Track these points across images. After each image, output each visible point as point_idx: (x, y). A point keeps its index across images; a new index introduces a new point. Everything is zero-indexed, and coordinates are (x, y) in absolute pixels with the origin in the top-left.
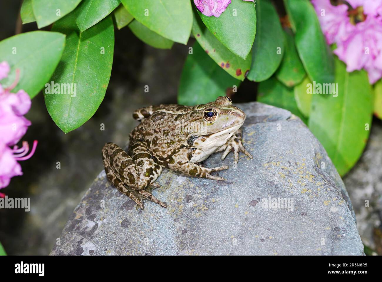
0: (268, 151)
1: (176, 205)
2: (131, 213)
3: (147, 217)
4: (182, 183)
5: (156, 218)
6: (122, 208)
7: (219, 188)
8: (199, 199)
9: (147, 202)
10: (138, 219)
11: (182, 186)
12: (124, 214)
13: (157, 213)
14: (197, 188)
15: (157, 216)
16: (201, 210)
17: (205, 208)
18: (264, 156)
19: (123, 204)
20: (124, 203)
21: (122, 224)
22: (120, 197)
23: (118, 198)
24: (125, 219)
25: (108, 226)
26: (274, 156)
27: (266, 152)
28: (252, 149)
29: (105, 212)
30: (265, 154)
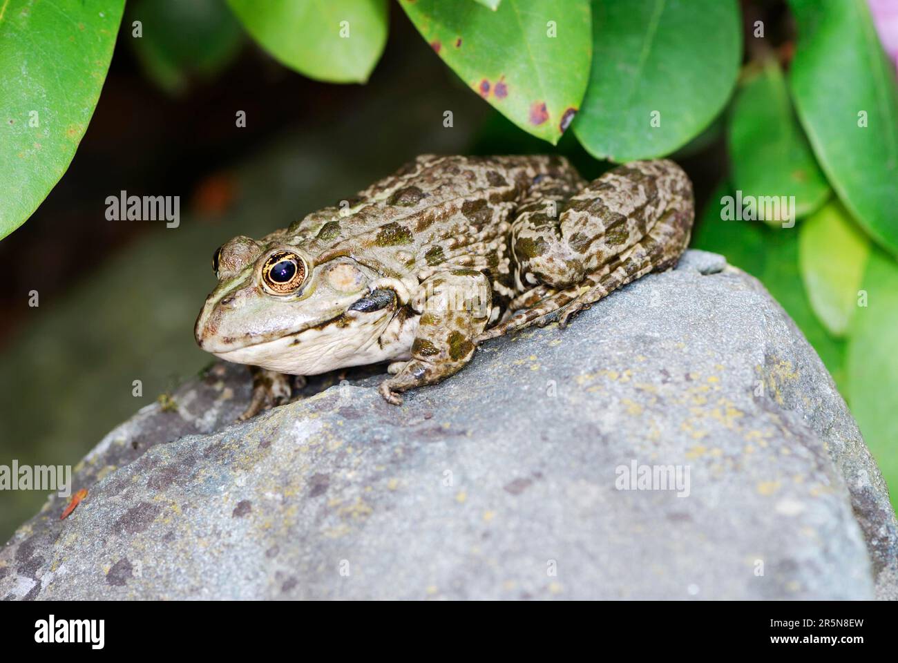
0: (602, 341)
1: (280, 507)
2: (142, 540)
3: (187, 548)
4: (307, 439)
5: (214, 551)
6: (117, 528)
7: (417, 449)
8: (348, 484)
9: (195, 505)
10: (159, 557)
11: (305, 449)
12: (121, 544)
13: (219, 535)
14: (350, 450)
15: (217, 544)
16: (349, 515)
17: (364, 508)
18: (583, 356)
19: (123, 518)
20: (125, 511)
21: (109, 576)
22: (117, 497)
23: (111, 498)
24: (121, 561)
25: (67, 585)
26: (619, 353)
27: (594, 343)
28: (556, 340)
29: (69, 544)
30: (589, 349)
